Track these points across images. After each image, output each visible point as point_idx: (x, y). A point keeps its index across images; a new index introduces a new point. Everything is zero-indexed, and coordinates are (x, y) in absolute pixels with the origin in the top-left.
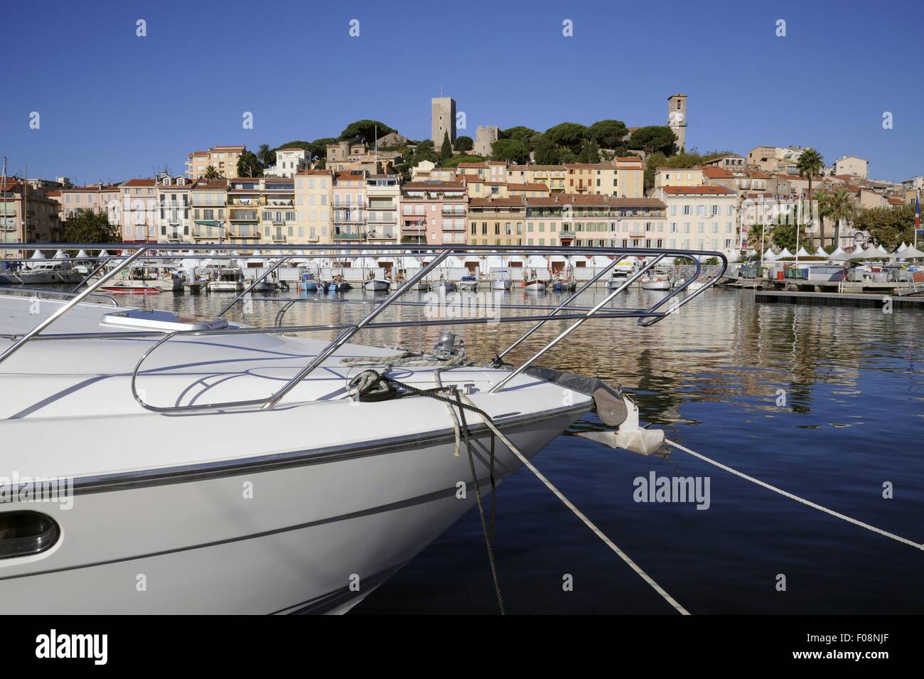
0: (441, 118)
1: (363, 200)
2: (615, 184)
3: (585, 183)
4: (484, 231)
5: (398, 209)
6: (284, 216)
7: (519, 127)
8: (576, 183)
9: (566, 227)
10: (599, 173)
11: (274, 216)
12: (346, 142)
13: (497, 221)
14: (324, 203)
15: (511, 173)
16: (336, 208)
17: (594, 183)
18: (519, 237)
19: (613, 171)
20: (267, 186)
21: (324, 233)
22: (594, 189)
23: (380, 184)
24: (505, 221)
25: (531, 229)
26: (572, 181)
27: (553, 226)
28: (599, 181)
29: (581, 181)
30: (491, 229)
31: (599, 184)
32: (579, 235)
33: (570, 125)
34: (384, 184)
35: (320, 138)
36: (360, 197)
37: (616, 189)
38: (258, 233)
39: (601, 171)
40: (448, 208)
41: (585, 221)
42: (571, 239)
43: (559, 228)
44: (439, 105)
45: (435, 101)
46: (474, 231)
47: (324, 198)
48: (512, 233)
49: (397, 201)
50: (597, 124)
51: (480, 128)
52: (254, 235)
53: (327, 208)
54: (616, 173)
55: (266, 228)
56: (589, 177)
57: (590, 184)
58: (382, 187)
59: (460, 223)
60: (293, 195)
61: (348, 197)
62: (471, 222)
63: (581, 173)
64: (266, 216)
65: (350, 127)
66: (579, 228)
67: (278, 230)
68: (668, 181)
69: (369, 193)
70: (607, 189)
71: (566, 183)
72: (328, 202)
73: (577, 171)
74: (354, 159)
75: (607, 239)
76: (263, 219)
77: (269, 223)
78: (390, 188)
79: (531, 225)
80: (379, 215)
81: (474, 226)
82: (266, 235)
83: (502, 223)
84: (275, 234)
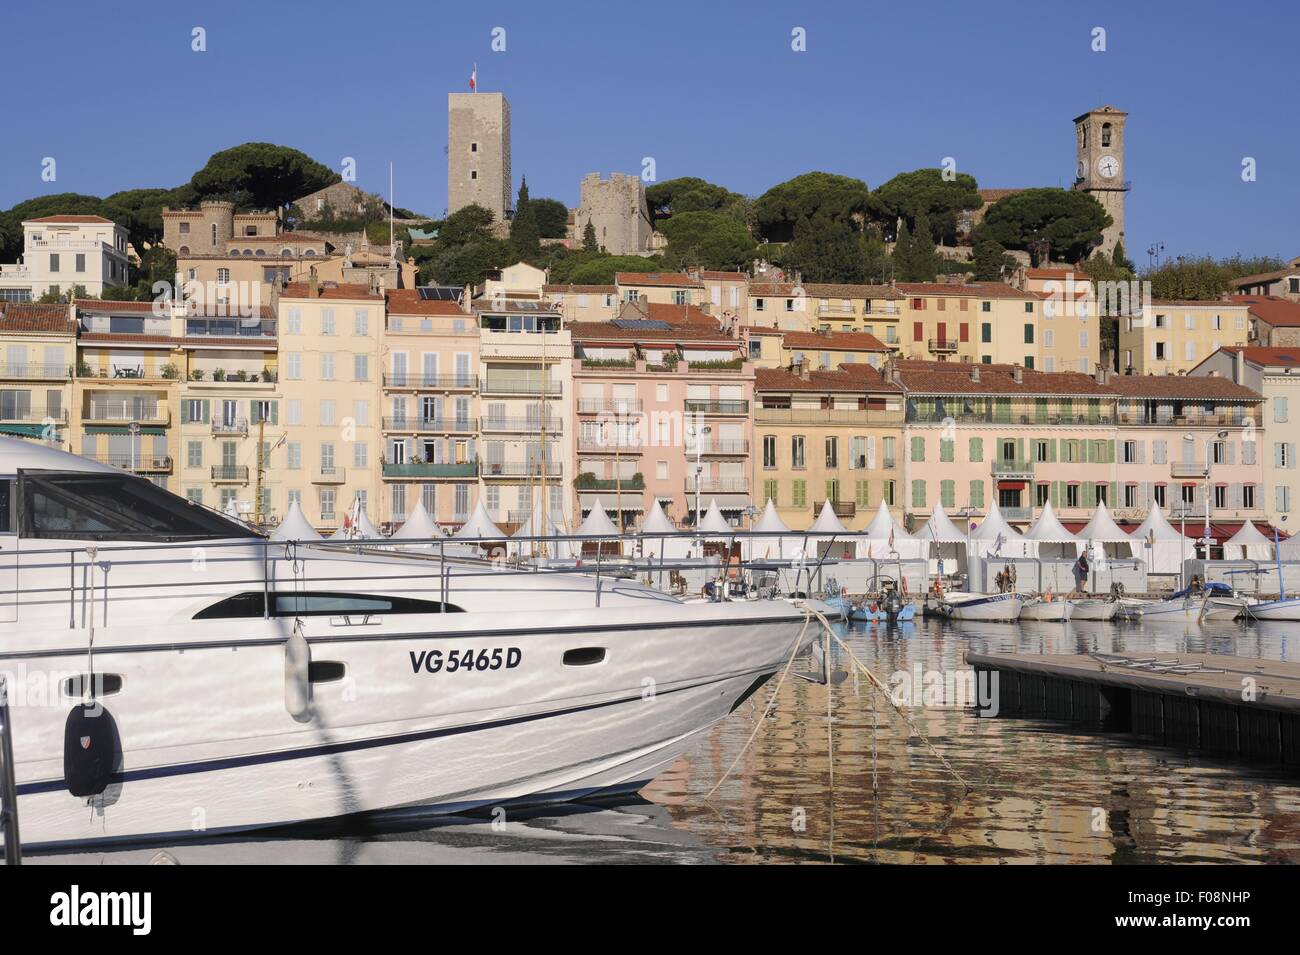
0: (474, 148)
1: (470, 372)
2: (1029, 338)
3: (952, 334)
4: (797, 459)
5: (567, 394)
6: (244, 411)
7: (689, 181)
8: (930, 333)
9: (1008, 450)
10: (987, 307)
11: (216, 411)
12: (223, 204)
13: (832, 432)
14: (361, 374)
15: (760, 303)
16: (395, 388)
17: (976, 332)
18: (889, 475)
19: (1021, 304)
20: (194, 324)
21: (360, 461)
22: (976, 349)
23: (516, 329)
24: (853, 432)
25: (919, 455)
26: (918, 328)
27: (976, 445)
28: (986, 328)
29: (942, 328)
30: (815, 454)
31: (987, 336)
32: (1042, 472)
33: (833, 181)
34: (528, 327)
35: (129, 189)
36: (462, 361)
37: (1031, 350)
38: (168, 460)
39: (994, 303)
40: (700, 393)
41: (1056, 434)
42: (1024, 481)
43: (991, 452)
44: (470, 112)
45: (456, 101)
46: (770, 460)
47: (361, 362)
48: (871, 463)
49: (563, 372)
50: (903, 178)
51: (593, 178)
52: (156, 463)
53: (371, 390)
54: (1029, 308)
55: (191, 444)
56: (963, 317)
57: (964, 336)
58: (523, 336)
59: (732, 435)
60: (275, 352)
61: (430, 360)
62: (761, 433)
63: (941, 307)
64: (193, 411)
65: (217, 160)
66: (1043, 452)
67: (225, 450)
68: (1160, 331)
69: (489, 351)
70: (1007, 350)
71: (904, 331)
72: (374, 373)
73: (932, 302)
74: (248, 252)
75: (1113, 484)
76: (183, 421)
77: (200, 431)
78: (545, 337)
79: (918, 445)
80: (516, 409)
81: (769, 444)
82: (191, 463)
83: (845, 436)
84: (219, 462)
